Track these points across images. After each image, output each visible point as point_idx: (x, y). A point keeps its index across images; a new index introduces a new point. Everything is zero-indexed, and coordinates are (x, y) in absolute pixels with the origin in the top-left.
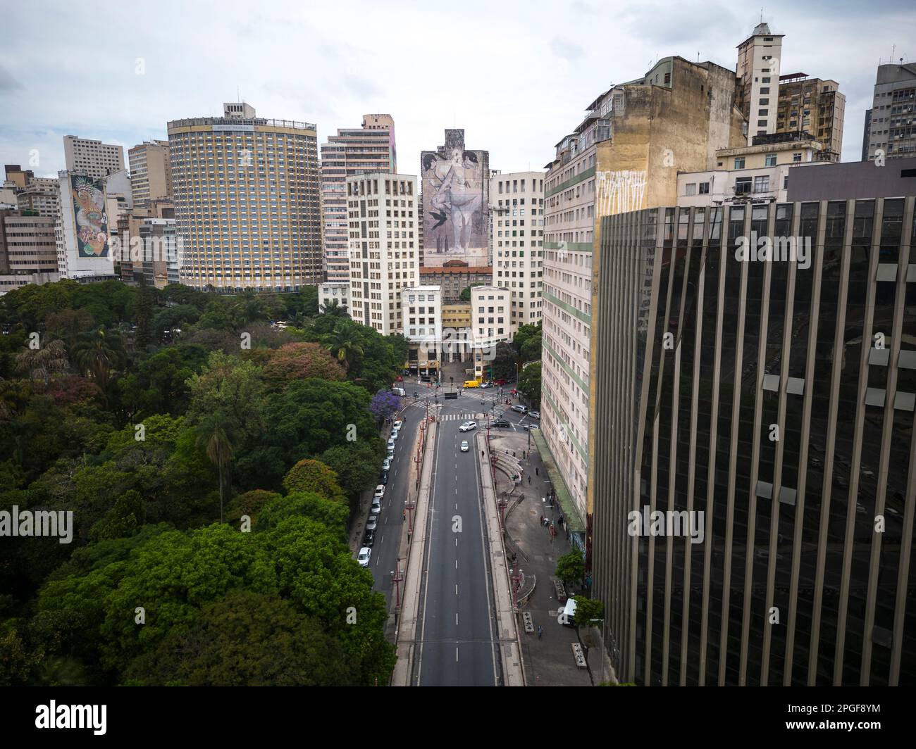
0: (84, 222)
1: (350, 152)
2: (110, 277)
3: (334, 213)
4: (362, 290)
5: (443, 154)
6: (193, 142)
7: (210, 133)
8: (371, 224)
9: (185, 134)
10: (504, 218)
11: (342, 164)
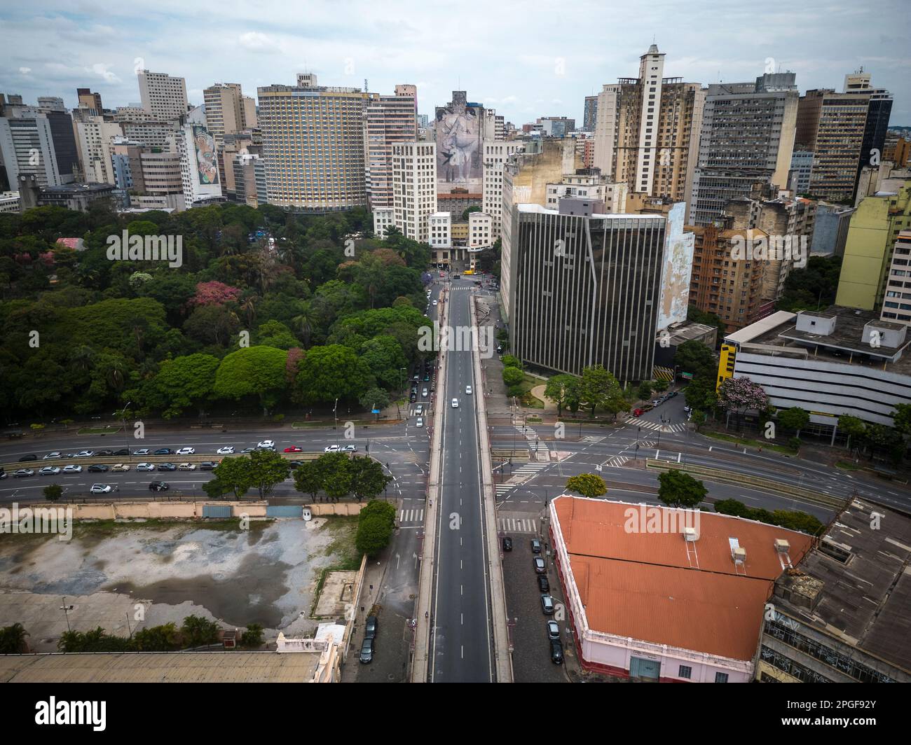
0: (202, 160)
1: (387, 113)
2: (220, 199)
3: (377, 156)
4: (402, 214)
5: (450, 109)
6: (278, 103)
7: (289, 97)
8: (408, 174)
9: (272, 98)
10: (490, 170)
11: (382, 121)
